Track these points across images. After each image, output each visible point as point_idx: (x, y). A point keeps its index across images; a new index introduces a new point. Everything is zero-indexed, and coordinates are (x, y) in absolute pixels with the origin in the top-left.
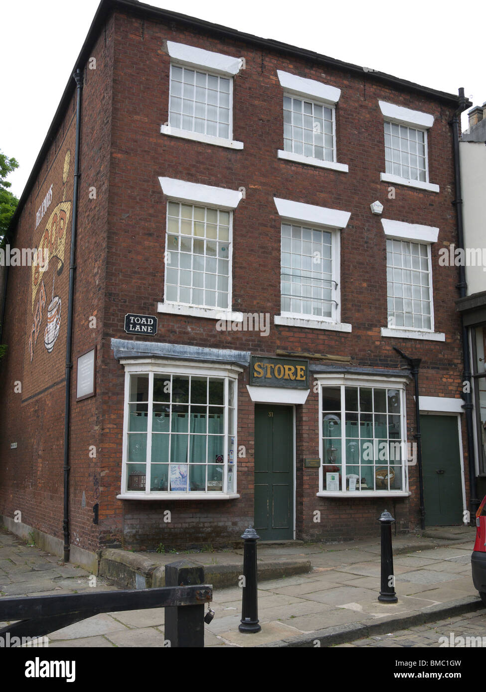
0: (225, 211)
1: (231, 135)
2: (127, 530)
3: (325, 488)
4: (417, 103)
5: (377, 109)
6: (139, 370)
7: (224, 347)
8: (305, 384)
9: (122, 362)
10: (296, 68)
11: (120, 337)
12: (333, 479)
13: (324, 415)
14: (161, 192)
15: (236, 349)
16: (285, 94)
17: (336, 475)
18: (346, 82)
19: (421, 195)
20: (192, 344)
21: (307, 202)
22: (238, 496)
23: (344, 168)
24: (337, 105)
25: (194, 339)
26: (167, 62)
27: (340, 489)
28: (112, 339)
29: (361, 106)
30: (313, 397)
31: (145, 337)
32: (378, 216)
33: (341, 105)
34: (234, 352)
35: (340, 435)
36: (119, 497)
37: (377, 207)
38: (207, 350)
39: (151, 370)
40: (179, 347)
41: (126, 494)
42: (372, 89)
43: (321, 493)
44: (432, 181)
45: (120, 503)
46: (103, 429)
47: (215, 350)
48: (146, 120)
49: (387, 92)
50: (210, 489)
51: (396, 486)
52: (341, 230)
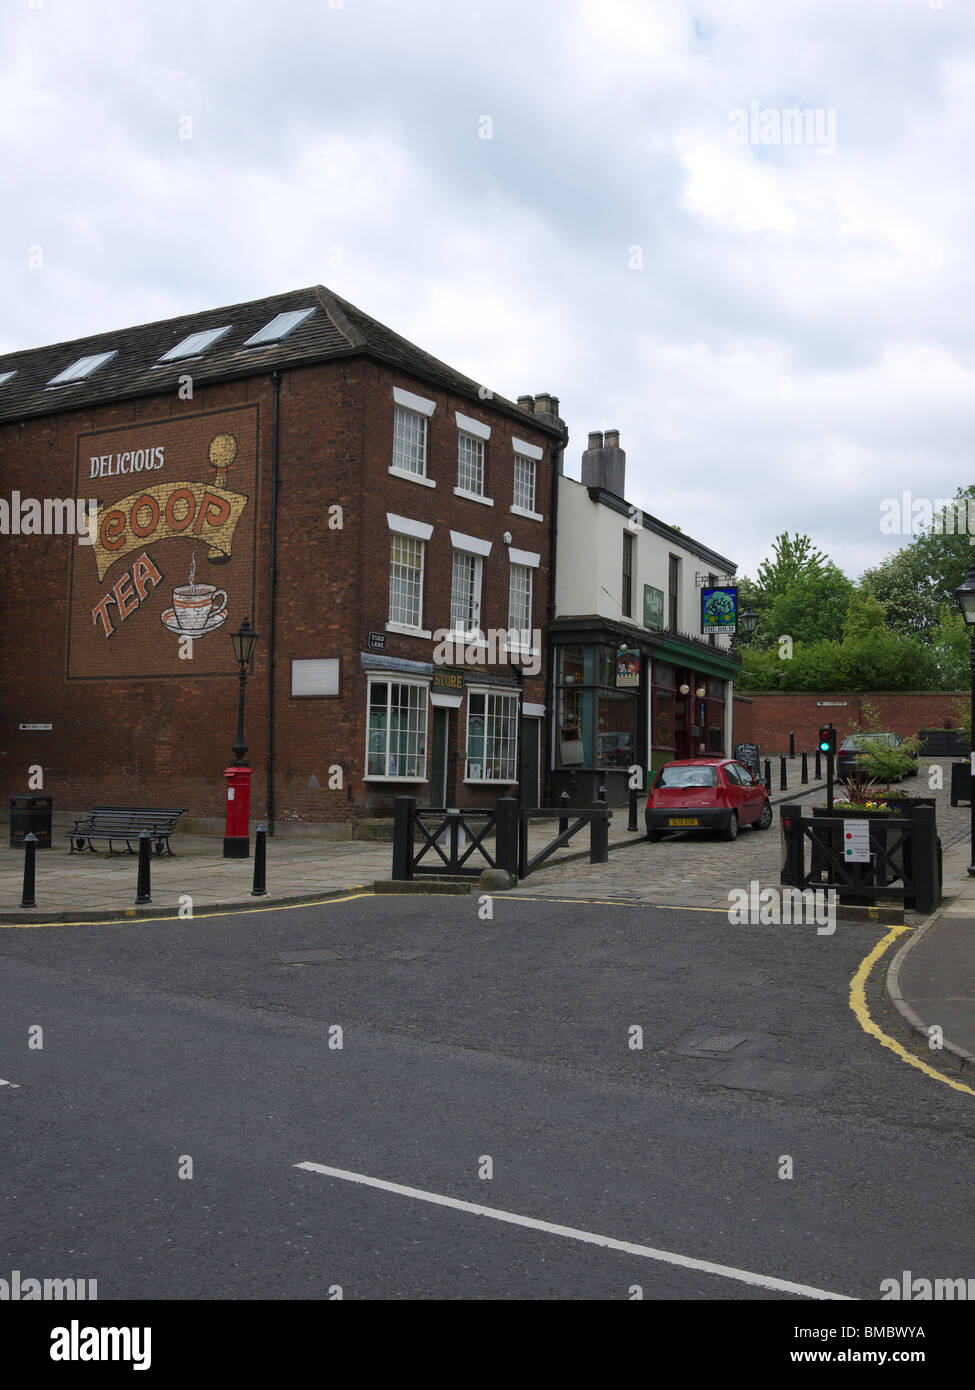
0: (419, 541)
1: (425, 472)
2: (367, 806)
3: (469, 776)
4: (534, 437)
5: (510, 445)
6: (380, 680)
7: (419, 661)
8: (460, 691)
9: (367, 672)
10: (466, 409)
11: (366, 652)
12: (476, 769)
13: (470, 717)
14: (387, 527)
15: (425, 661)
16: (460, 434)
17: (479, 766)
18: (494, 421)
19: (531, 525)
20: (402, 658)
21: (468, 534)
22: (427, 781)
23: (490, 502)
24: (486, 442)
25: (403, 653)
26: (393, 406)
27: (481, 777)
28: (363, 654)
29: (502, 443)
30: (464, 703)
31: (379, 652)
32: (507, 545)
33: (491, 443)
34: (425, 664)
35: (483, 734)
36: (364, 779)
37: (508, 537)
38: (411, 662)
39: (389, 680)
40: (397, 660)
41: (368, 778)
42: (509, 426)
43: (466, 780)
44: (537, 511)
45: (364, 784)
46: (356, 726)
47: (414, 663)
48: (381, 461)
49: (516, 429)
50: (409, 775)
51: (511, 776)
52: (484, 558)
